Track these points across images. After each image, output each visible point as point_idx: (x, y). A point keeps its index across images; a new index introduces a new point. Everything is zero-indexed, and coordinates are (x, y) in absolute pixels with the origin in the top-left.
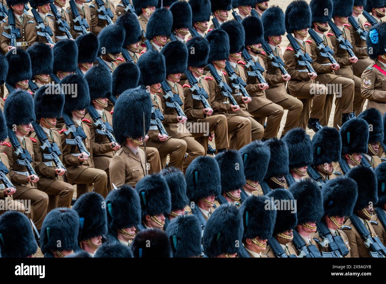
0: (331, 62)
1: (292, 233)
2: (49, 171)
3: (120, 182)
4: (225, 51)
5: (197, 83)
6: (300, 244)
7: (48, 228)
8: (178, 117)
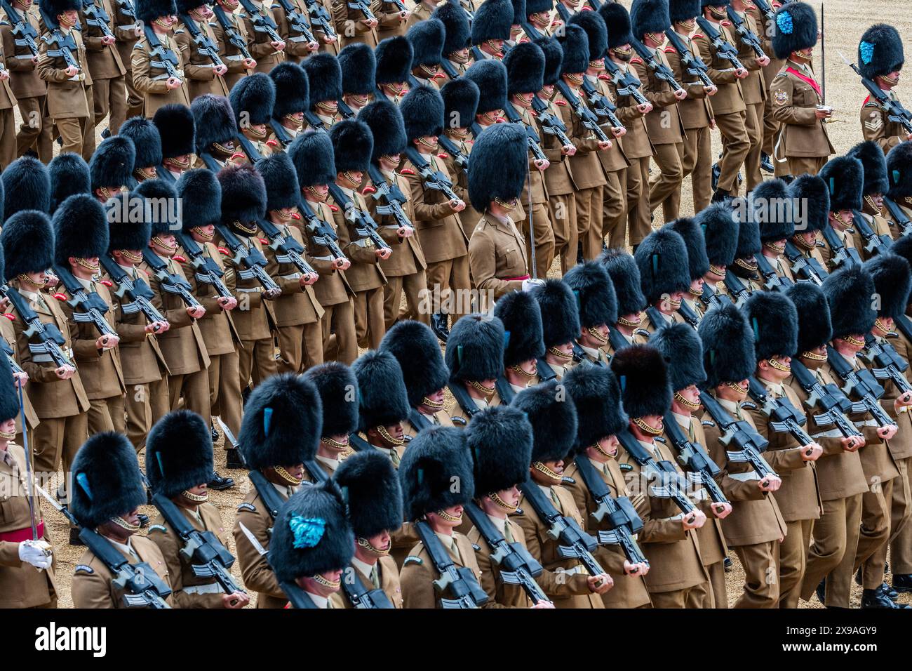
0: (735, 65)
1: (825, 350)
2: (365, 254)
3: (488, 272)
4: (583, 58)
5: (546, 109)
6: (844, 370)
7: (459, 347)
8: (536, 161)
